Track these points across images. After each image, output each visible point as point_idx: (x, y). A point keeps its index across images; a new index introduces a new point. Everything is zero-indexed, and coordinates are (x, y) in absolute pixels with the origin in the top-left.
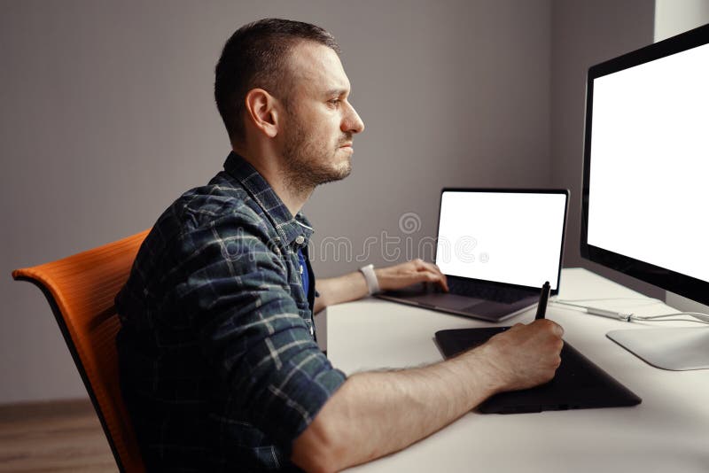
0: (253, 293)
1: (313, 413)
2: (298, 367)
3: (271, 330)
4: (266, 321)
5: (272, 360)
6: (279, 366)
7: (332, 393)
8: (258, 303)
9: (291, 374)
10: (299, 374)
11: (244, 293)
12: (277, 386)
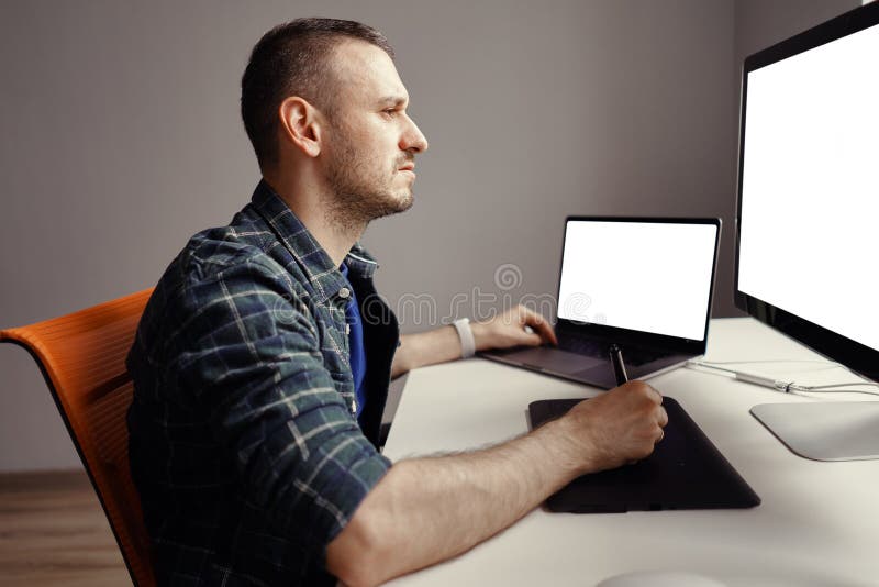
0: (271, 365)
1: (348, 513)
2: (330, 456)
3: (295, 412)
4: (287, 401)
5: (297, 448)
6: (306, 455)
7: (372, 487)
8: (278, 377)
9: (320, 466)
10: (331, 464)
11: (261, 364)
12: (304, 481)
